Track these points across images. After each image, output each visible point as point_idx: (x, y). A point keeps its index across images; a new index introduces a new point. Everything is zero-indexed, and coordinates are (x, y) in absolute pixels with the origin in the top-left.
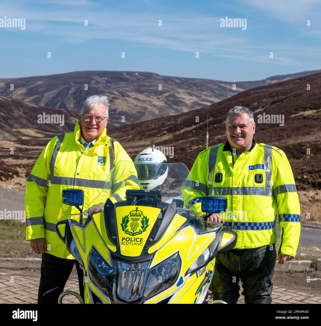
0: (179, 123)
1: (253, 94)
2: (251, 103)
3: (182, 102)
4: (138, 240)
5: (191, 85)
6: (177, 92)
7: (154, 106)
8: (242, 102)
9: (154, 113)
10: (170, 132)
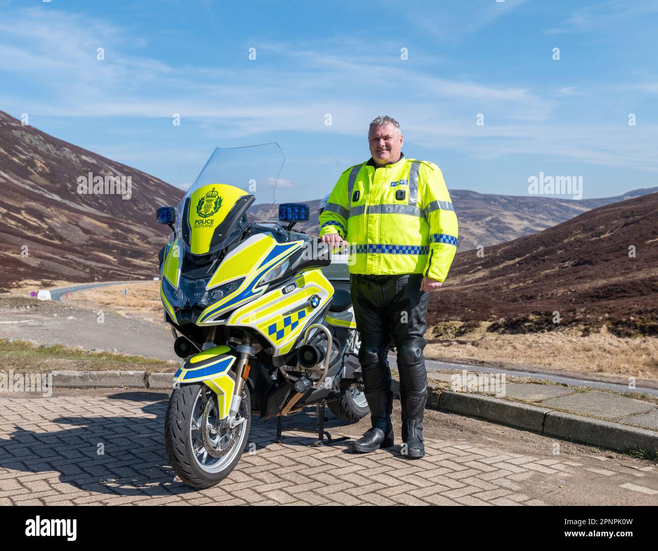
0: (498, 255)
1: (600, 214)
2: (596, 226)
3: (509, 228)
4: (209, 221)
5: (521, 206)
6: (502, 215)
7: (472, 234)
8: (583, 225)
9: (472, 244)
10: (486, 268)
